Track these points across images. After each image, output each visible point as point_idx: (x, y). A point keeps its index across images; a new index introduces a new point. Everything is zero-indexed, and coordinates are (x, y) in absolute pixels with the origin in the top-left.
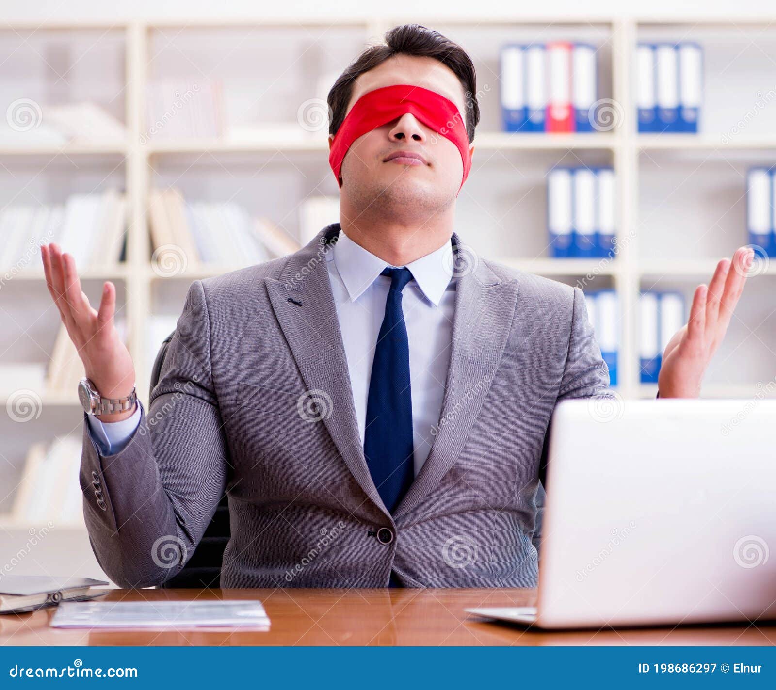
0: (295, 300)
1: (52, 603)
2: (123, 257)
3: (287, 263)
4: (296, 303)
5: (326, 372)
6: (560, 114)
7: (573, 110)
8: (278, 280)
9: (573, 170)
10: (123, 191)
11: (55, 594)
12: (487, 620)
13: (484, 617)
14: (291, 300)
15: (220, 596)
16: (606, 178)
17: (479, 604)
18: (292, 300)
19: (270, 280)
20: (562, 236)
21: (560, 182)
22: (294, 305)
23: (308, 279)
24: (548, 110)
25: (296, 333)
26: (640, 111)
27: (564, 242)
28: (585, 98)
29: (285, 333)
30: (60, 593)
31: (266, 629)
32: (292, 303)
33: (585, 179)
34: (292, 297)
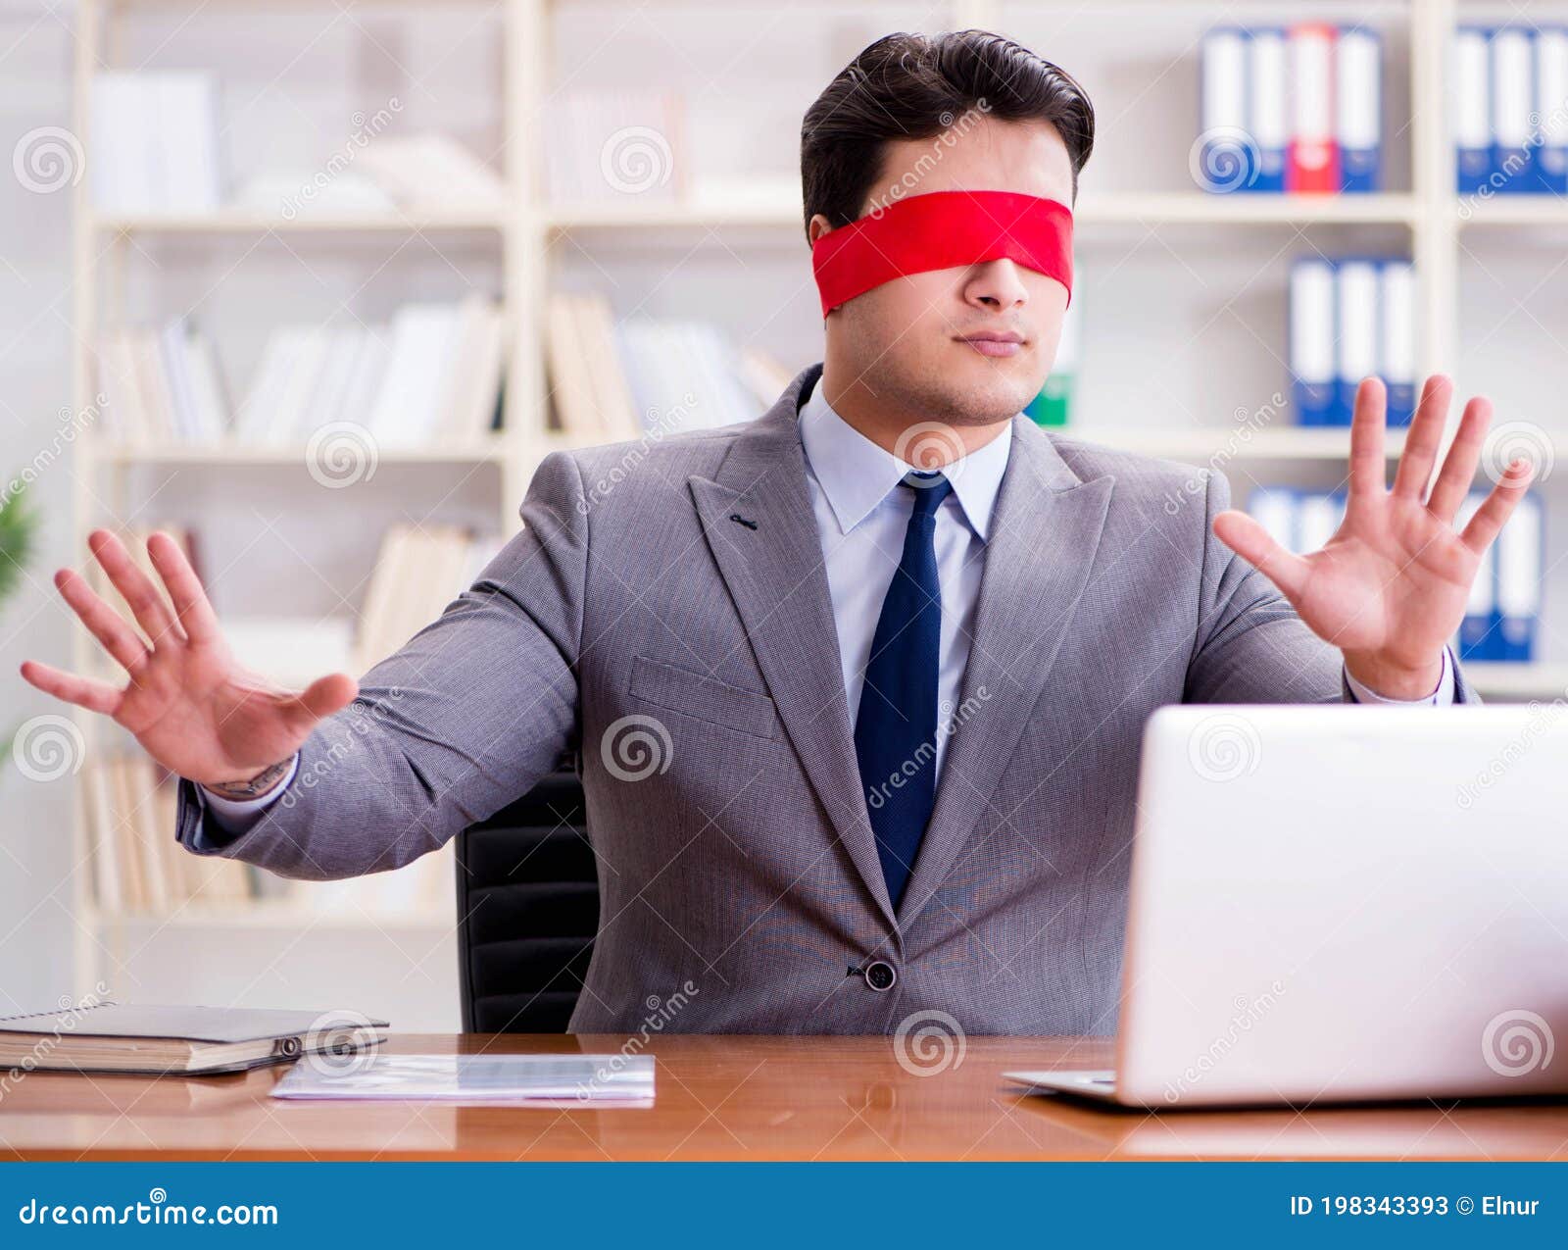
0: (744, 518)
1: (285, 1055)
2: (498, 422)
3: (729, 449)
4: (745, 523)
5: (800, 654)
6: (1313, 158)
7: (1336, 150)
8: (714, 480)
9: (1336, 264)
10: (498, 299)
11: (288, 1042)
12: (1046, 1092)
13: (1039, 1086)
14: (736, 518)
15: (573, 1047)
16: (1398, 279)
17: (1053, 1064)
18: (739, 517)
19: (701, 481)
20: (1315, 386)
21: (1312, 287)
22: (742, 527)
23: (768, 481)
24: (1290, 151)
25: (745, 576)
26: (1461, 154)
27: (1318, 397)
28: (1360, 129)
29: (726, 577)
30: (296, 1039)
31: (649, 1104)
32: (739, 524)
33: (1358, 280)
34: (738, 513)
